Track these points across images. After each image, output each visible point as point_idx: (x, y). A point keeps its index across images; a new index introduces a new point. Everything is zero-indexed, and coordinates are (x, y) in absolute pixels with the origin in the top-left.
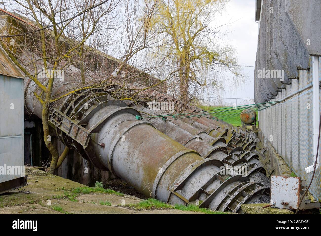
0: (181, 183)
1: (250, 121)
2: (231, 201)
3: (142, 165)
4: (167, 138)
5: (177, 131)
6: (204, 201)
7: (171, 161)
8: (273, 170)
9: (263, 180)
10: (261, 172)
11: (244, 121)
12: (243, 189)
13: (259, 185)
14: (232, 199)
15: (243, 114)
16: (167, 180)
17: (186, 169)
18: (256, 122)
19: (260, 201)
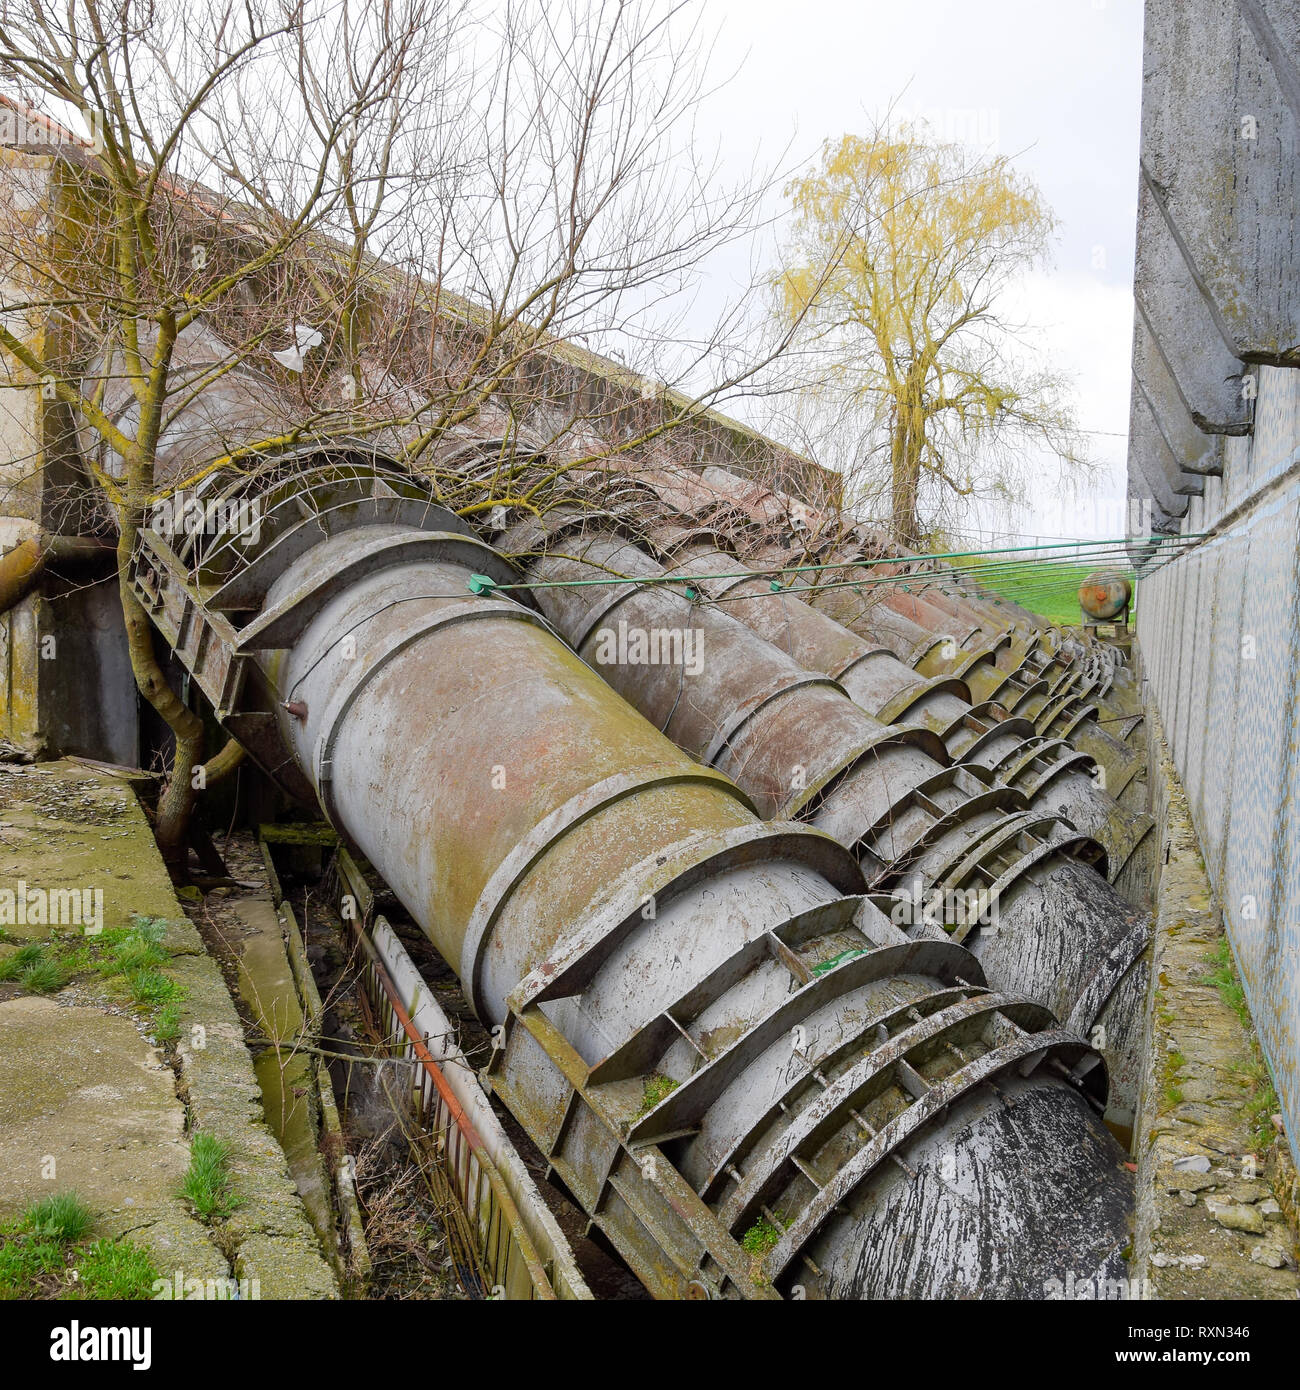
0: (566, 966)
1: (1109, 610)
2: (818, 1126)
3: (432, 827)
4: (581, 696)
5: (736, 646)
6: (666, 1100)
7: (554, 827)
8: (1150, 825)
9: (1082, 900)
10: (1082, 856)
11: (1091, 610)
12: (905, 1048)
13: (1010, 1019)
14: (828, 1112)
15: (1089, 588)
16: (524, 926)
17: (624, 876)
18: (1128, 613)
19: (1001, 1131)
